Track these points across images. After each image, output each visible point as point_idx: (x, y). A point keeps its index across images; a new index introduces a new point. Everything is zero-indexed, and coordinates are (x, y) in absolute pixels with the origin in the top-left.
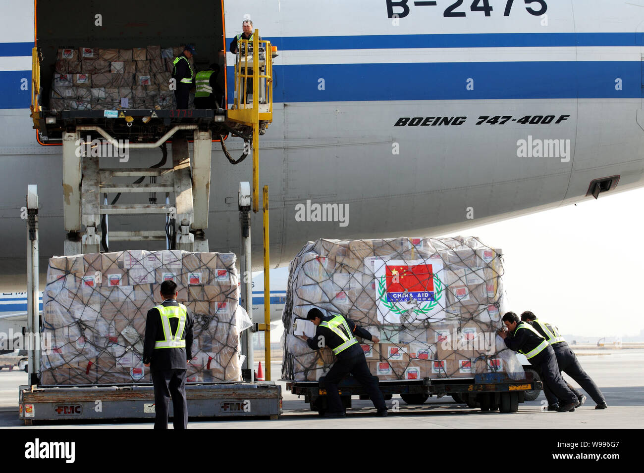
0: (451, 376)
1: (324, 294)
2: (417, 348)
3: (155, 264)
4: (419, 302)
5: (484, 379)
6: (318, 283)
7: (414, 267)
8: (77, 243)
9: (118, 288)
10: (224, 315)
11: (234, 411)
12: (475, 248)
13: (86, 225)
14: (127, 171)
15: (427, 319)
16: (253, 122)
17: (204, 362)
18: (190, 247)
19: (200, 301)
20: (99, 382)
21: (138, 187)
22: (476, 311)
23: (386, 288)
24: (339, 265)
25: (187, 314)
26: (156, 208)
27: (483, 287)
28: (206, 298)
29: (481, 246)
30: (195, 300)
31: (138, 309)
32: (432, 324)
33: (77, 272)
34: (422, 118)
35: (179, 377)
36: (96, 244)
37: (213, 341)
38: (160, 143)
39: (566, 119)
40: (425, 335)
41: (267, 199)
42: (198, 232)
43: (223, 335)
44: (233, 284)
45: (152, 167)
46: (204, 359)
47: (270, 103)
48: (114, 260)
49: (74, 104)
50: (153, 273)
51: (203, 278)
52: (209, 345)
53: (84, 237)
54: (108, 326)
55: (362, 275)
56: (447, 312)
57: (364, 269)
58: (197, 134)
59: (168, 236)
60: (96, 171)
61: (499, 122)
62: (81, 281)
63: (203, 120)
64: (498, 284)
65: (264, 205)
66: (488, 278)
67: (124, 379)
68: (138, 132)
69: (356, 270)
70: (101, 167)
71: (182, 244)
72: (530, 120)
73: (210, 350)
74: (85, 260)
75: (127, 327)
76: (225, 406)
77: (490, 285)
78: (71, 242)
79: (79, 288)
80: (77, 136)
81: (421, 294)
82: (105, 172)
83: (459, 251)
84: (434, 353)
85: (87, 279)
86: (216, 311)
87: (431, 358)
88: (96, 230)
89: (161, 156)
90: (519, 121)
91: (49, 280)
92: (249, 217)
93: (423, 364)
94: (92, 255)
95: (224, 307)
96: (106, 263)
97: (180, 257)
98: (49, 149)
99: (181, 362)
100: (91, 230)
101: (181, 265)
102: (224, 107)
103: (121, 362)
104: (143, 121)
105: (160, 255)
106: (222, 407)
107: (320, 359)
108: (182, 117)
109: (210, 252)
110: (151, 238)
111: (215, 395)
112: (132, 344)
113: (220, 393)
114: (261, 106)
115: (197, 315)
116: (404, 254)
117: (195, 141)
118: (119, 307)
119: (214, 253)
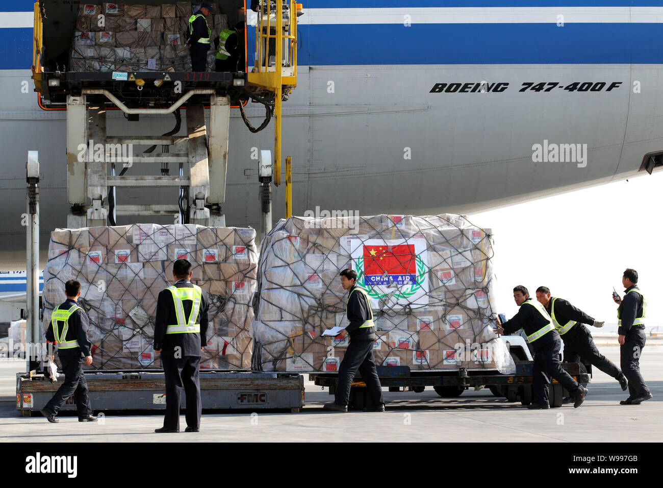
0: (434, 367)
1: (295, 277)
2: (397, 337)
3: (167, 239)
4: (399, 286)
5: (525, 370)
6: (288, 265)
7: (394, 247)
8: (82, 217)
9: (126, 265)
10: (241, 296)
11: (252, 403)
12: (462, 227)
13: (91, 198)
14: (137, 139)
15: (409, 305)
16: (275, 86)
17: (220, 347)
18: (205, 222)
19: (216, 280)
20: (104, 368)
21: (149, 156)
22: (461, 296)
23: (363, 270)
24: (312, 245)
25: (202, 296)
26: (168, 180)
27: (470, 270)
28: (222, 278)
29: (469, 225)
30: (210, 280)
31: (148, 288)
32: (414, 311)
33: (82, 247)
34: (460, 84)
35: (192, 365)
36: (102, 218)
37: (230, 324)
38: (173, 108)
39: (618, 86)
40: (406, 323)
41: (290, 171)
42: (215, 207)
43: (240, 318)
44: (252, 261)
45: (165, 135)
46: (220, 345)
47: (294, 67)
48: (122, 234)
49: (96, 65)
50: (165, 249)
51: (219, 256)
52: (225, 328)
53: (89, 211)
54: (115, 306)
55: (338, 256)
56: (431, 297)
57: (339, 249)
58: (214, 99)
59: (181, 211)
60: (104, 138)
61: (544, 90)
62: (85, 257)
63: (220, 84)
64: (487, 267)
65: (287, 178)
66: (476, 261)
67: (132, 365)
68: (150, 96)
69: (331, 251)
70: (108, 134)
71: (197, 219)
72: (578, 87)
73: (226, 335)
74: (91, 234)
75: (136, 308)
76: (242, 397)
77: (478, 268)
78: (75, 216)
79: (84, 264)
80: (82, 100)
81: (402, 276)
82: (112, 141)
83: (444, 231)
84: (416, 341)
85: (92, 255)
86: (233, 291)
87: (412, 347)
88: (102, 204)
89: (175, 123)
90: (567, 88)
91: (51, 255)
92: (270, 190)
93: (404, 355)
94: (98, 229)
95: (242, 286)
96: (114, 238)
97: (195, 232)
98: (52, 114)
99: (195, 348)
100: (97, 204)
101: (196, 241)
102: (244, 70)
103: (128, 346)
104: (155, 84)
105: (172, 229)
106: (239, 398)
107: (290, 348)
108: (197, 81)
109: (226, 226)
110: (162, 213)
111: (231, 385)
112: (141, 327)
113: (237, 382)
114: (284, 69)
115: (212, 296)
116: (383, 233)
117: (212, 107)
118: (127, 286)
119: (232, 228)
